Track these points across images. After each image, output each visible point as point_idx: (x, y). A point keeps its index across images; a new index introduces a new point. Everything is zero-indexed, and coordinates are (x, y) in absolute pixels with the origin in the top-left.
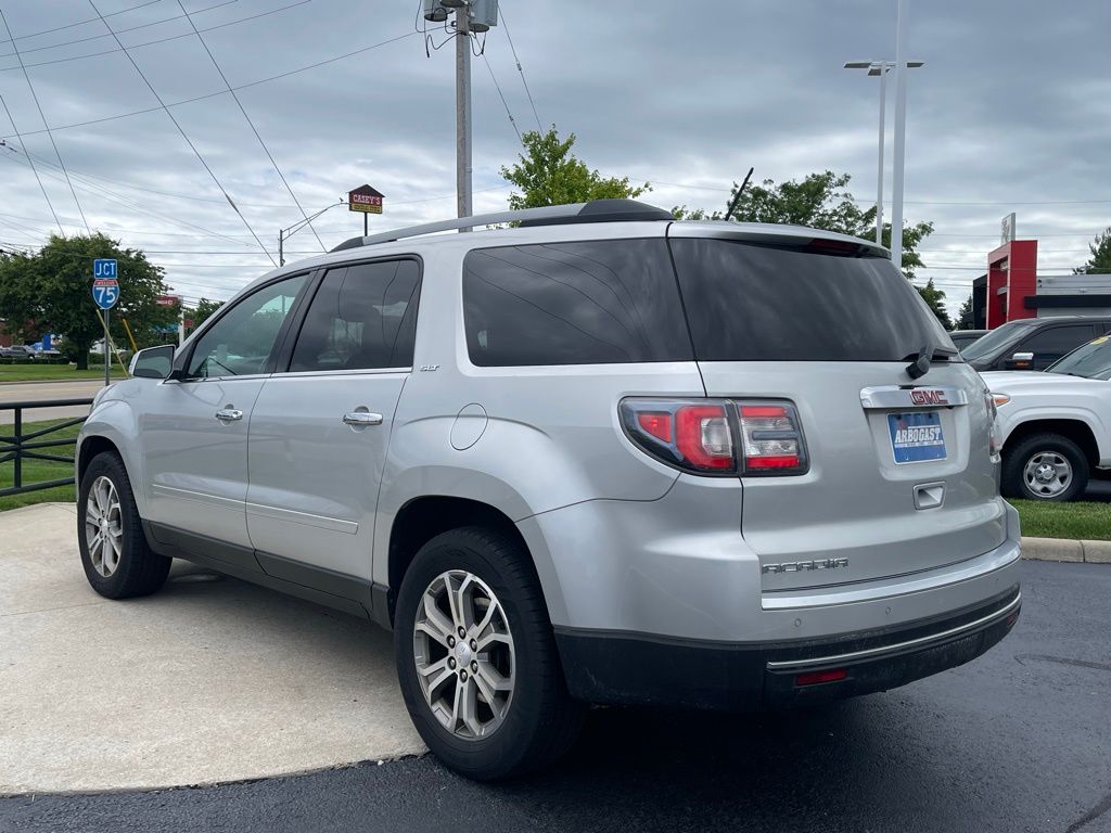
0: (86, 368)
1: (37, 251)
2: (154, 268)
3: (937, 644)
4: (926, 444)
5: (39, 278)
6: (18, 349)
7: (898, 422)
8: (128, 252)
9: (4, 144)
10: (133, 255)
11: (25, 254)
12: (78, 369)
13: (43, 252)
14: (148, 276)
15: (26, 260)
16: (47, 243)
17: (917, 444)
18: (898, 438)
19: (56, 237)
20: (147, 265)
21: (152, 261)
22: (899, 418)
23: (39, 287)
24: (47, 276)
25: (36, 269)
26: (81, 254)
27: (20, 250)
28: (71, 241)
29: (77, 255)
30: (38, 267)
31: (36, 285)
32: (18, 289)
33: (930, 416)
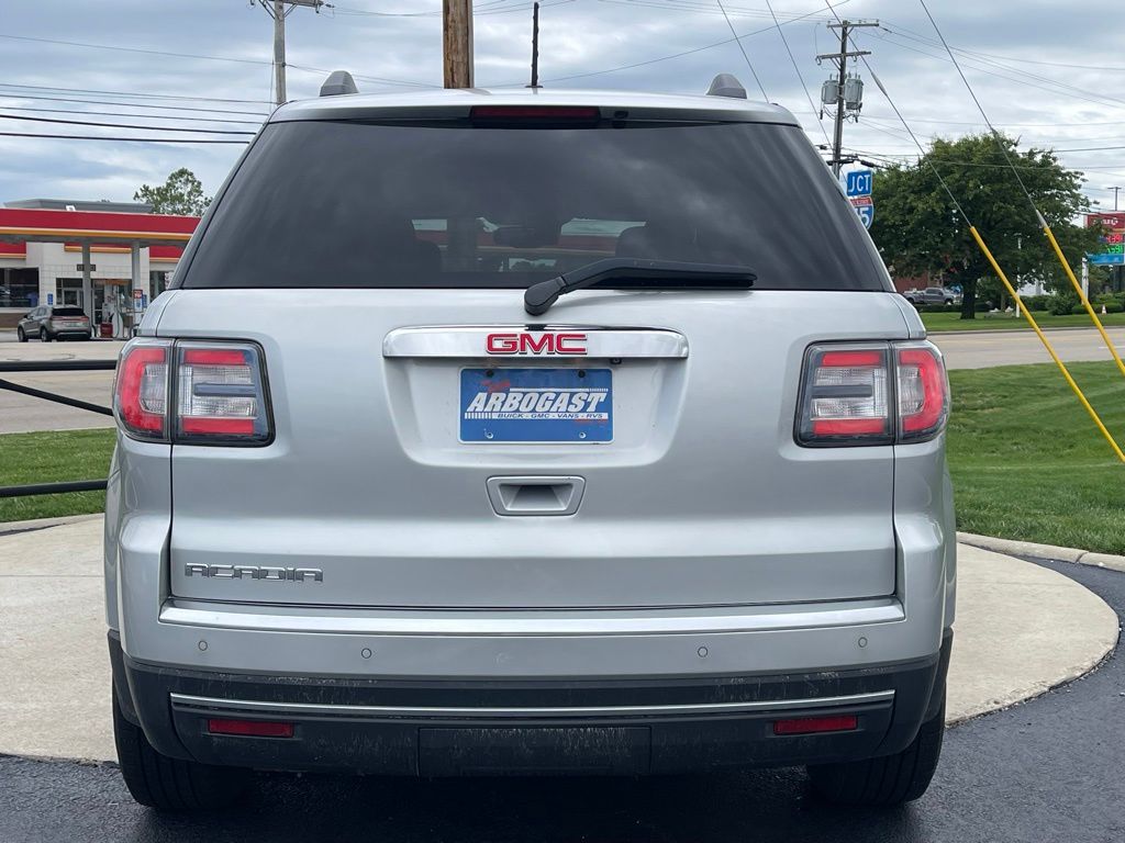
0: (973, 318)
1: (913, 162)
2: (1068, 174)
4: (554, 416)
5: (912, 197)
6: (934, 292)
8: (1032, 154)
9: (877, 25)
10: (1038, 158)
11: (899, 166)
12: (962, 318)
13: (920, 163)
14: (1058, 187)
15: (899, 175)
16: (928, 150)
19: (940, 141)
20: (1057, 171)
21: (1064, 163)
22: (491, 374)
23: (911, 210)
24: (923, 194)
25: (910, 186)
26: (965, 160)
27: (892, 161)
28: (958, 146)
29: (961, 163)
30: (913, 182)
31: (907, 206)
32: (886, 213)
33: (582, 374)
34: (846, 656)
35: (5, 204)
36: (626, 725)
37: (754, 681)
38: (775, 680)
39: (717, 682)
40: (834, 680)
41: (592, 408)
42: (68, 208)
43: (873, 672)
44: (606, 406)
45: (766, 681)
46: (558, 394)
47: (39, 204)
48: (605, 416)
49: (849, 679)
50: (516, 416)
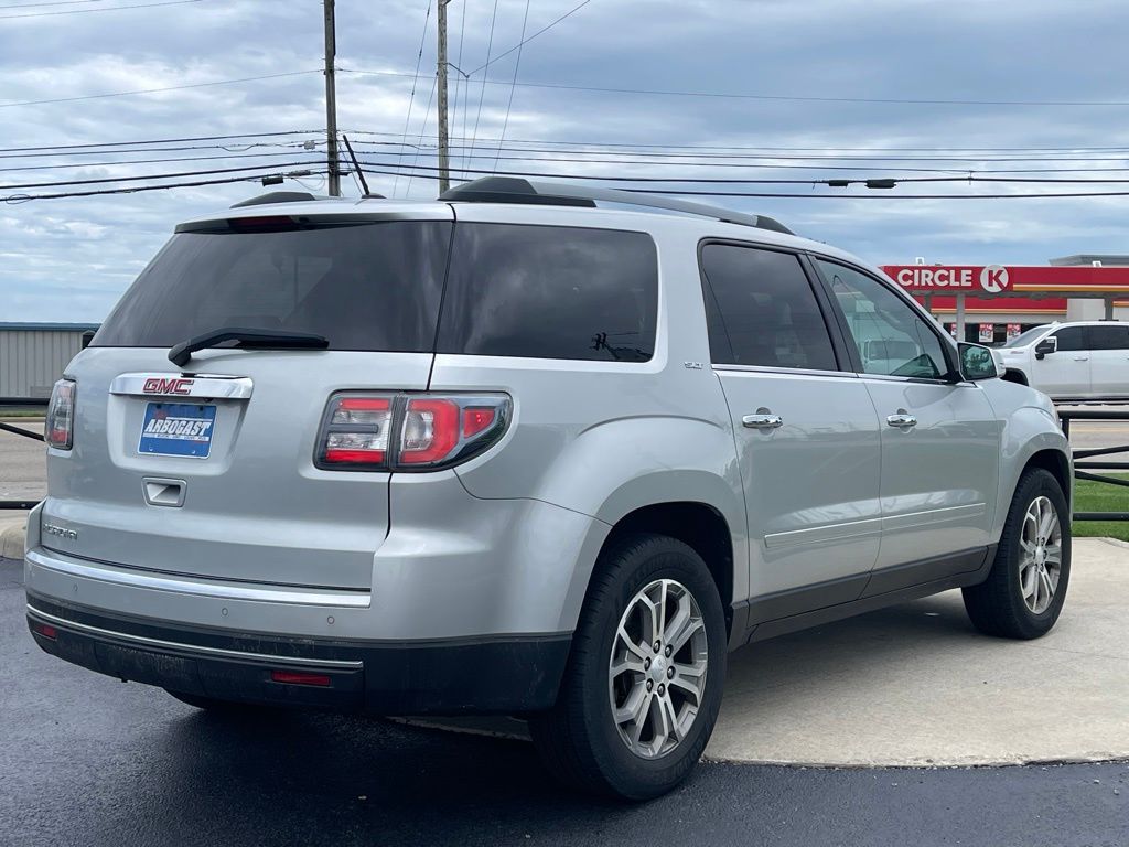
3: (129, 645)
4: (182, 437)
7: (156, 411)
17: (171, 437)
18: (150, 428)
22: (159, 406)
33: (201, 408)
34: (319, 629)
35: (1051, 261)
36: (185, 657)
37: (257, 638)
38: (270, 639)
39: (235, 636)
40: (311, 646)
41: (202, 433)
42: (1095, 264)
43: (341, 644)
44: (209, 432)
45: (265, 639)
46: (188, 422)
47: (1080, 260)
48: (207, 439)
49: (323, 648)
50: (165, 437)
